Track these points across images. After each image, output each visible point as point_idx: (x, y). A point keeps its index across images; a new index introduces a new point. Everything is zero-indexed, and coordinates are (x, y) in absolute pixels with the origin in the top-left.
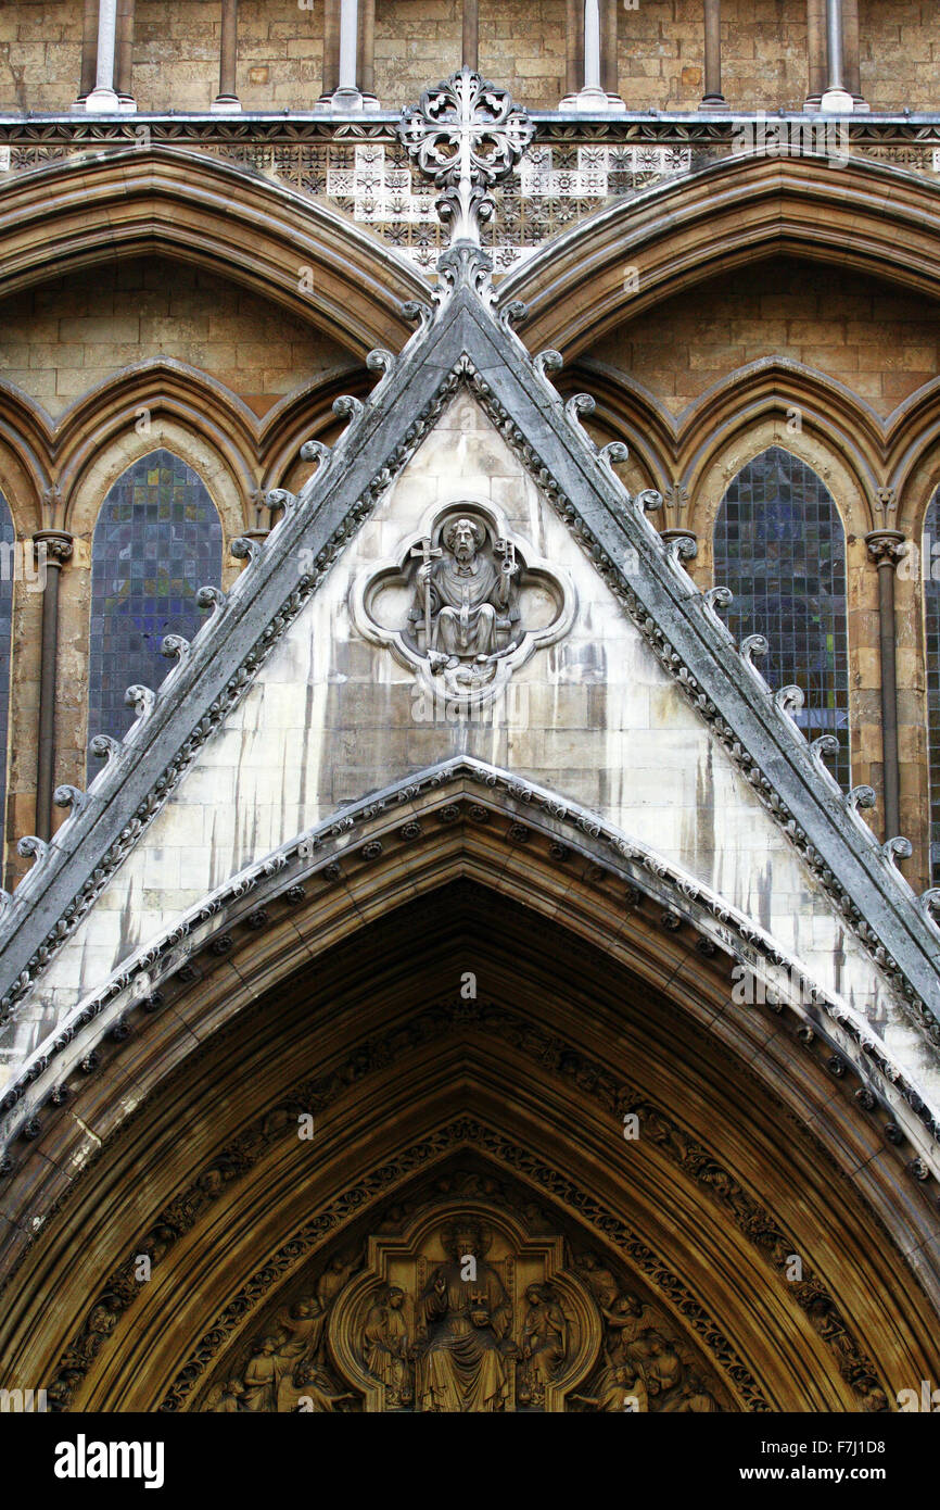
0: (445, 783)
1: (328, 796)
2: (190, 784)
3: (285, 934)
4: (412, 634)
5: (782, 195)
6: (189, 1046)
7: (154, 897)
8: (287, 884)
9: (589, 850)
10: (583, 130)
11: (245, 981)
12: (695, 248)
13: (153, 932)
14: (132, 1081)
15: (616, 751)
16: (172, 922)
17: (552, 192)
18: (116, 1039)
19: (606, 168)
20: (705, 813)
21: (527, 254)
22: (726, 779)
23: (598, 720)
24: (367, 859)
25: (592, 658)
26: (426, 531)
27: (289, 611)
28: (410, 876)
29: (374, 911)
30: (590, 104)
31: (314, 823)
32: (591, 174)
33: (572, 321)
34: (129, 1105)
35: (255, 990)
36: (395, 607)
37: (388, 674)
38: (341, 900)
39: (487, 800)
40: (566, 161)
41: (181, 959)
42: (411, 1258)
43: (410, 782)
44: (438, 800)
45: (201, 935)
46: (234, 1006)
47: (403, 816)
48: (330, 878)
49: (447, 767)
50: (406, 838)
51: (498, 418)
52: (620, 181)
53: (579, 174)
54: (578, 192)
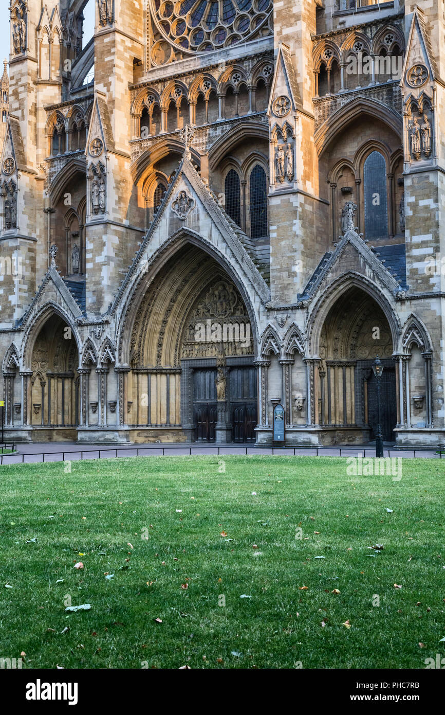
0: (181, 231)
1: (169, 234)
2: (154, 235)
6: (159, 269)
7: (151, 250)
8: (165, 247)
9: (198, 239)
10: (217, 125)
11: (164, 260)
12: (234, 139)
13: (150, 256)
14: (152, 275)
15: (200, 224)
16: (152, 253)
19: (221, 130)
20: (211, 231)
22: (213, 225)
23: (198, 219)
24: (174, 242)
25: (198, 210)
26: (179, 195)
27: (164, 209)
28: (181, 243)
29: (178, 248)
30: (219, 120)
31: (168, 237)
34: (153, 278)
35: (165, 261)
36: (175, 207)
37: (175, 216)
38: (173, 248)
39: (186, 232)
40: (216, 130)
41: (154, 258)
42: (217, 289)
43: (177, 231)
44: (181, 233)
45: (156, 255)
46: (163, 264)
47: (177, 236)
48: (170, 245)
49: (181, 229)
50: (178, 238)
51: (186, 178)
53: (217, 132)
54: (217, 134)
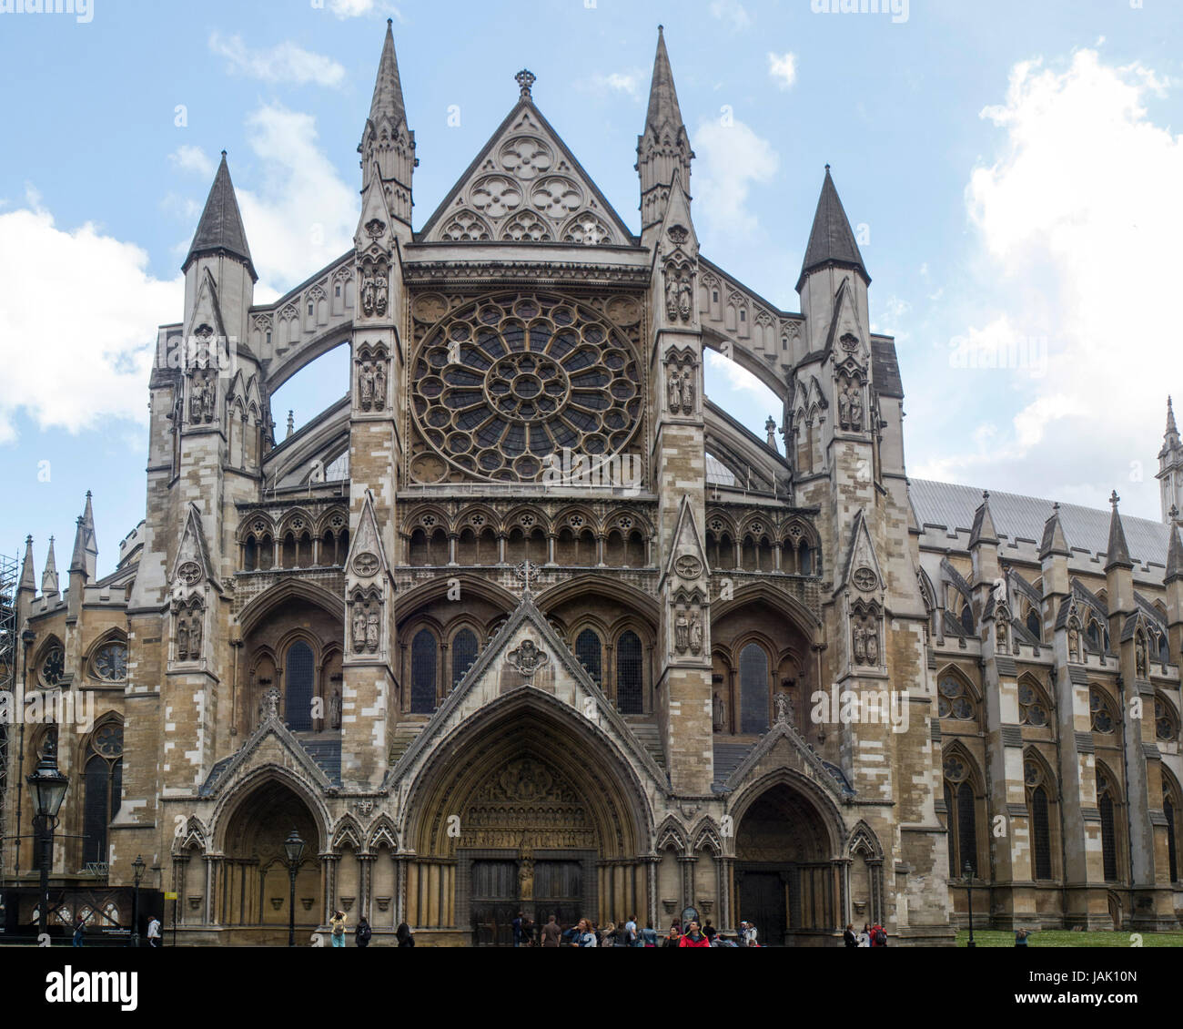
0: (523, 689)
1: (501, 691)
2: (475, 690)
3: (493, 715)
4: (517, 663)
5: (591, 582)
6: (475, 733)
8: (494, 706)
9: (552, 701)
10: (550, 570)
12: (573, 592)
13: (467, 715)
15: (557, 684)
16: (472, 712)
17: (544, 581)
18: (460, 733)
20: (574, 694)
21: (539, 593)
22: (578, 688)
23: (553, 678)
24: (509, 702)
25: (552, 667)
26: (520, 645)
27: (493, 659)
30: (551, 564)
31: (499, 696)
32: (551, 579)
33: (548, 606)
36: (514, 658)
37: (512, 670)
38: (505, 708)
39: (532, 692)
43: (516, 690)
44: (523, 692)
45: (477, 715)
47: (516, 695)
48: (502, 705)
49: (524, 686)
50: (517, 698)
51: (534, 625)
52: (557, 579)
